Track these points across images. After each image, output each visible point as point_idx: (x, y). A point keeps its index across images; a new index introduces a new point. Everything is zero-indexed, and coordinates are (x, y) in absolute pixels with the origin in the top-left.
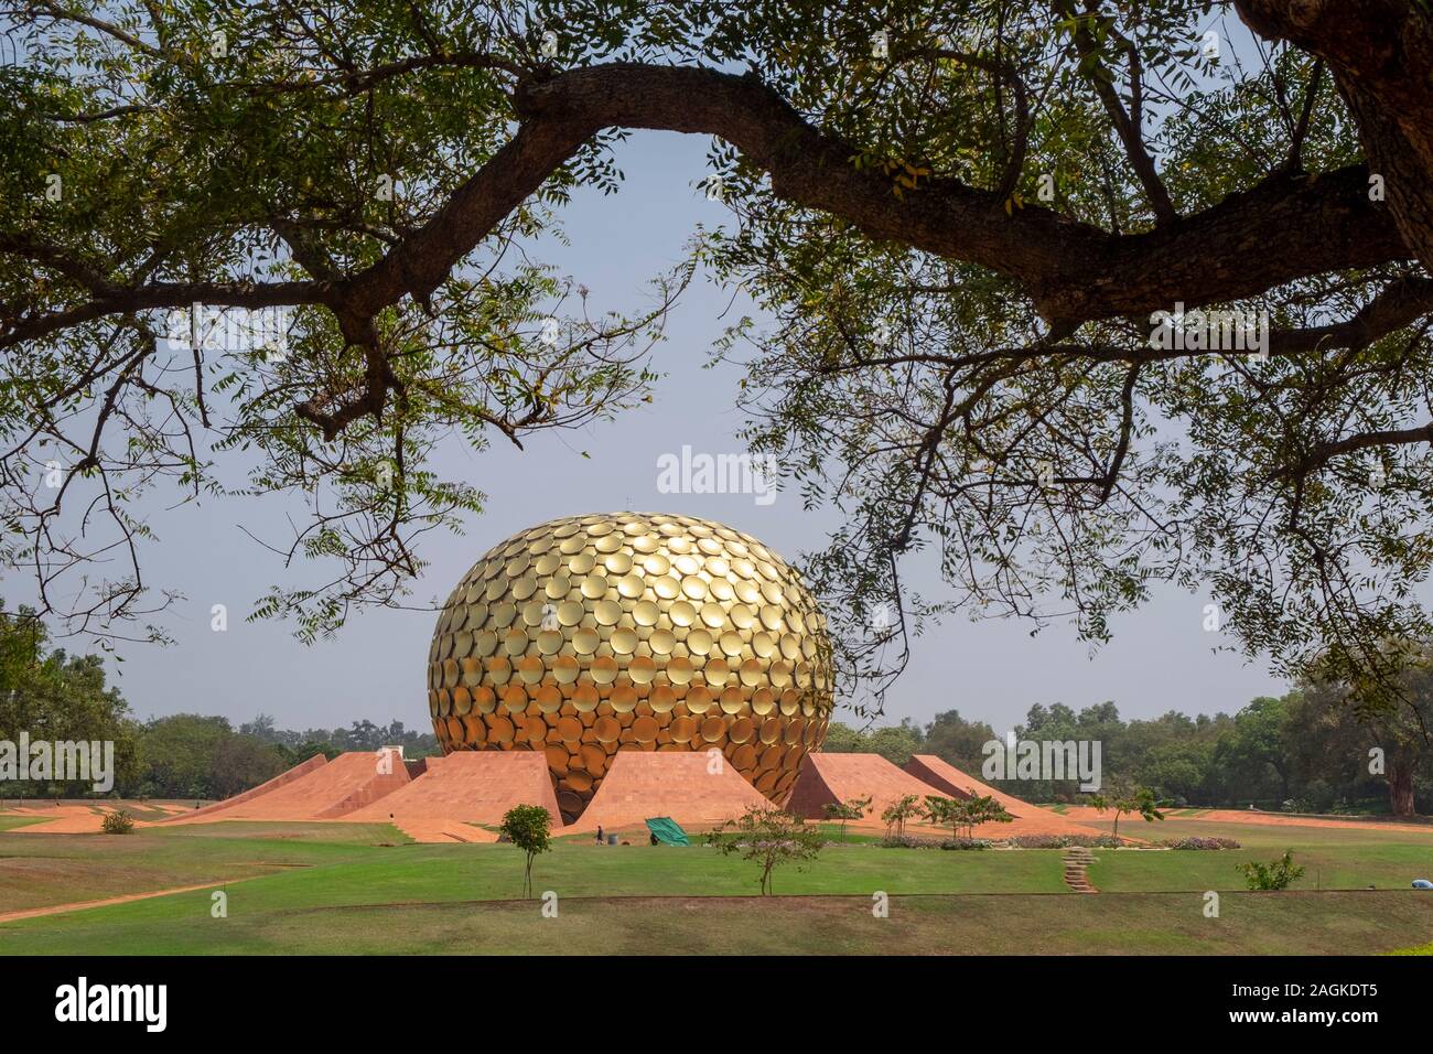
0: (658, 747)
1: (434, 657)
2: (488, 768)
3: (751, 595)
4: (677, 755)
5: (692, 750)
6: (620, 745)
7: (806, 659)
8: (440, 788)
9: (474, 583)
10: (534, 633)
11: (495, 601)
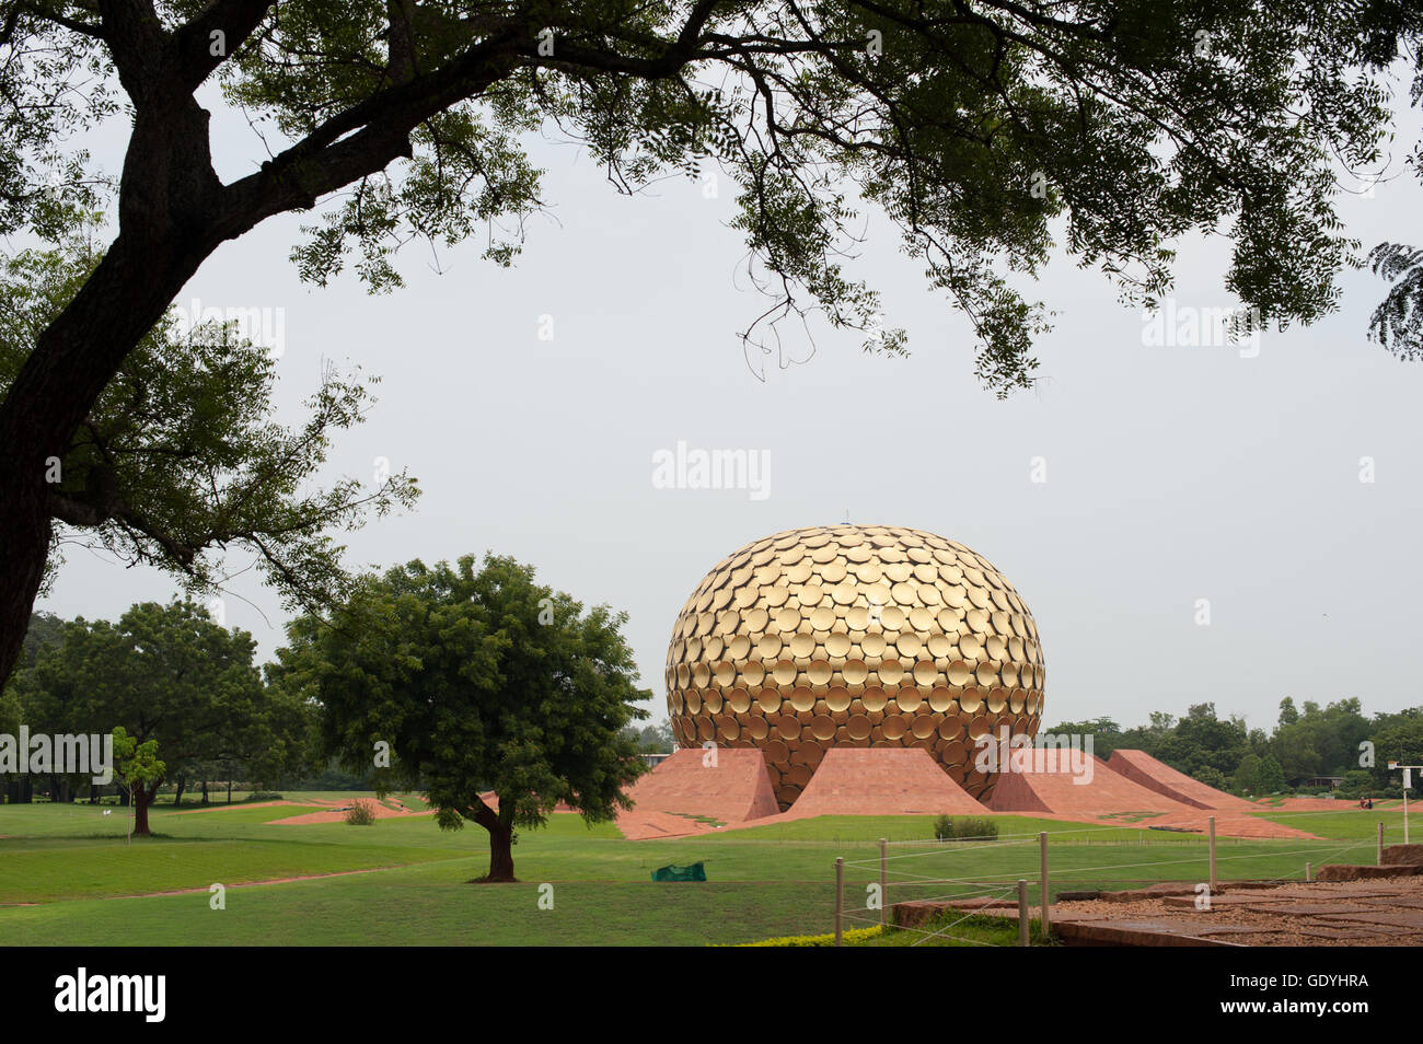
0: (871, 743)
1: (669, 662)
3: (959, 600)
5: (903, 746)
6: (834, 741)
7: (1012, 659)
8: (665, 783)
9: (703, 593)
10: (756, 638)
11: (722, 609)
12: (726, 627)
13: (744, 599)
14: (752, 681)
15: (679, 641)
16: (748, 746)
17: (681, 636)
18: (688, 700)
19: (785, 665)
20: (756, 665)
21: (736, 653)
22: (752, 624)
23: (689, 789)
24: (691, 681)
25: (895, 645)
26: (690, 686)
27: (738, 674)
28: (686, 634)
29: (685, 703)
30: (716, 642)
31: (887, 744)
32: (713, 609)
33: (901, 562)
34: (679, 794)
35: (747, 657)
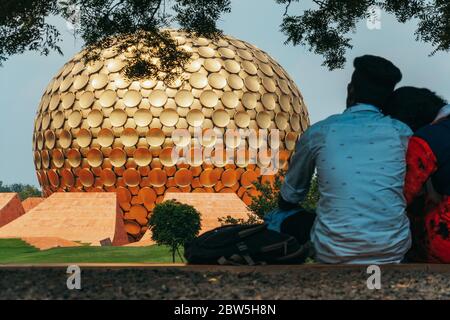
0: (192, 190)
1: (37, 129)
2: (78, 204)
3: (256, 86)
4: (206, 195)
5: (216, 192)
6: (167, 188)
7: (292, 130)
8: (47, 218)
9: (64, 78)
10: (107, 112)
11: (80, 90)
12: (82, 104)
13: (96, 82)
14: (104, 143)
15: (45, 112)
16: (99, 191)
17: (47, 110)
18: (54, 157)
19: (129, 132)
20: (107, 132)
21: (91, 123)
22: (104, 102)
23: (66, 221)
24: (56, 144)
25: (211, 118)
26: (55, 146)
27: (93, 138)
28: (51, 108)
29: (51, 159)
30: (76, 115)
31: (204, 189)
32: (73, 90)
33: (214, 58)
34: (58, 226)
35: (101, 125)
